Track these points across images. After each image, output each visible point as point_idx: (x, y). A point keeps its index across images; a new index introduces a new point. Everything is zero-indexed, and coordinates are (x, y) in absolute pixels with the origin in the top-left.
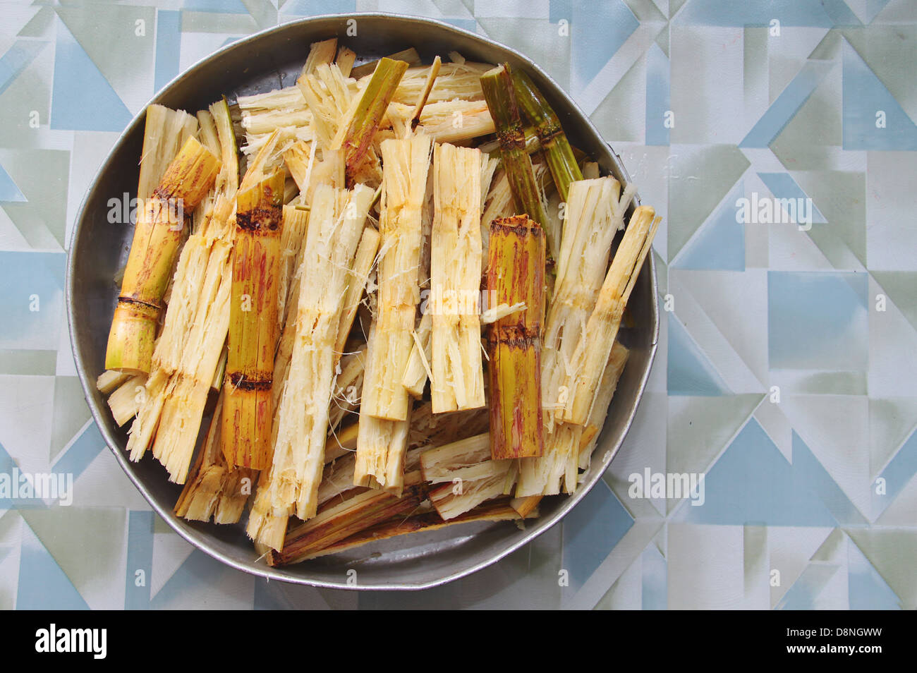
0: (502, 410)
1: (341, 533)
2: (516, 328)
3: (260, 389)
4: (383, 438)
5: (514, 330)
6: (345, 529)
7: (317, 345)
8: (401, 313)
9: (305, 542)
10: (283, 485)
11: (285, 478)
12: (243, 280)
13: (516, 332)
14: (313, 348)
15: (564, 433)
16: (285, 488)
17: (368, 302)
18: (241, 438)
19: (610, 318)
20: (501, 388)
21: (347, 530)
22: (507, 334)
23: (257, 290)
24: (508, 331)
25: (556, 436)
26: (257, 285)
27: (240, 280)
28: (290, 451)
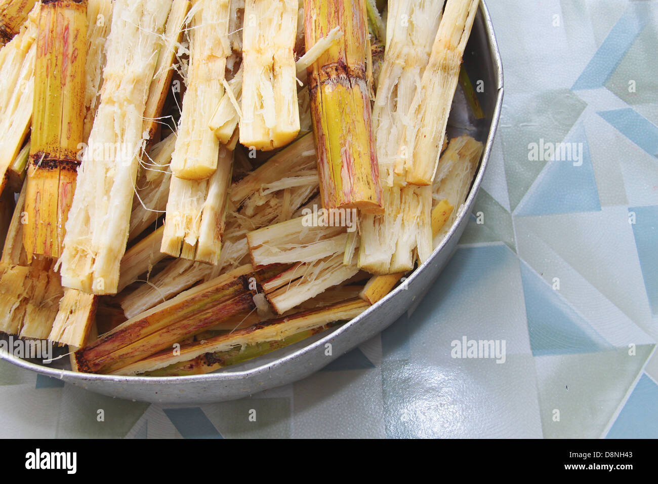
0: (329, 155)
1: (161, 336)
2: (336, 65)
3: (64, 168)
4: (195, 199)
5: (334, 68)
6: (164, 330)
7: (121, 106)
8: (210, 64)
9: (116, 344)
10: (78, 256)
11: (80, 247)
12: (45, 55)
13: (336, 70)
14: (116, 108)
15: (409, 196)
16: (79, 260)
17: (179, 68)
18: (41, 222)
19: (445, 69)
20: (326, 132)
21: (168, 332)
22: (327, 73)
23: (59, 63)
24: (328, 70)
25: (401, 202)
26: (60, 57)
27: (43, 55)
28: (87, 220)
